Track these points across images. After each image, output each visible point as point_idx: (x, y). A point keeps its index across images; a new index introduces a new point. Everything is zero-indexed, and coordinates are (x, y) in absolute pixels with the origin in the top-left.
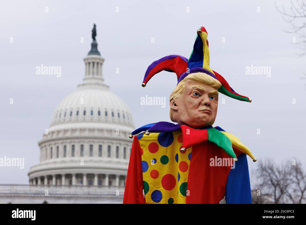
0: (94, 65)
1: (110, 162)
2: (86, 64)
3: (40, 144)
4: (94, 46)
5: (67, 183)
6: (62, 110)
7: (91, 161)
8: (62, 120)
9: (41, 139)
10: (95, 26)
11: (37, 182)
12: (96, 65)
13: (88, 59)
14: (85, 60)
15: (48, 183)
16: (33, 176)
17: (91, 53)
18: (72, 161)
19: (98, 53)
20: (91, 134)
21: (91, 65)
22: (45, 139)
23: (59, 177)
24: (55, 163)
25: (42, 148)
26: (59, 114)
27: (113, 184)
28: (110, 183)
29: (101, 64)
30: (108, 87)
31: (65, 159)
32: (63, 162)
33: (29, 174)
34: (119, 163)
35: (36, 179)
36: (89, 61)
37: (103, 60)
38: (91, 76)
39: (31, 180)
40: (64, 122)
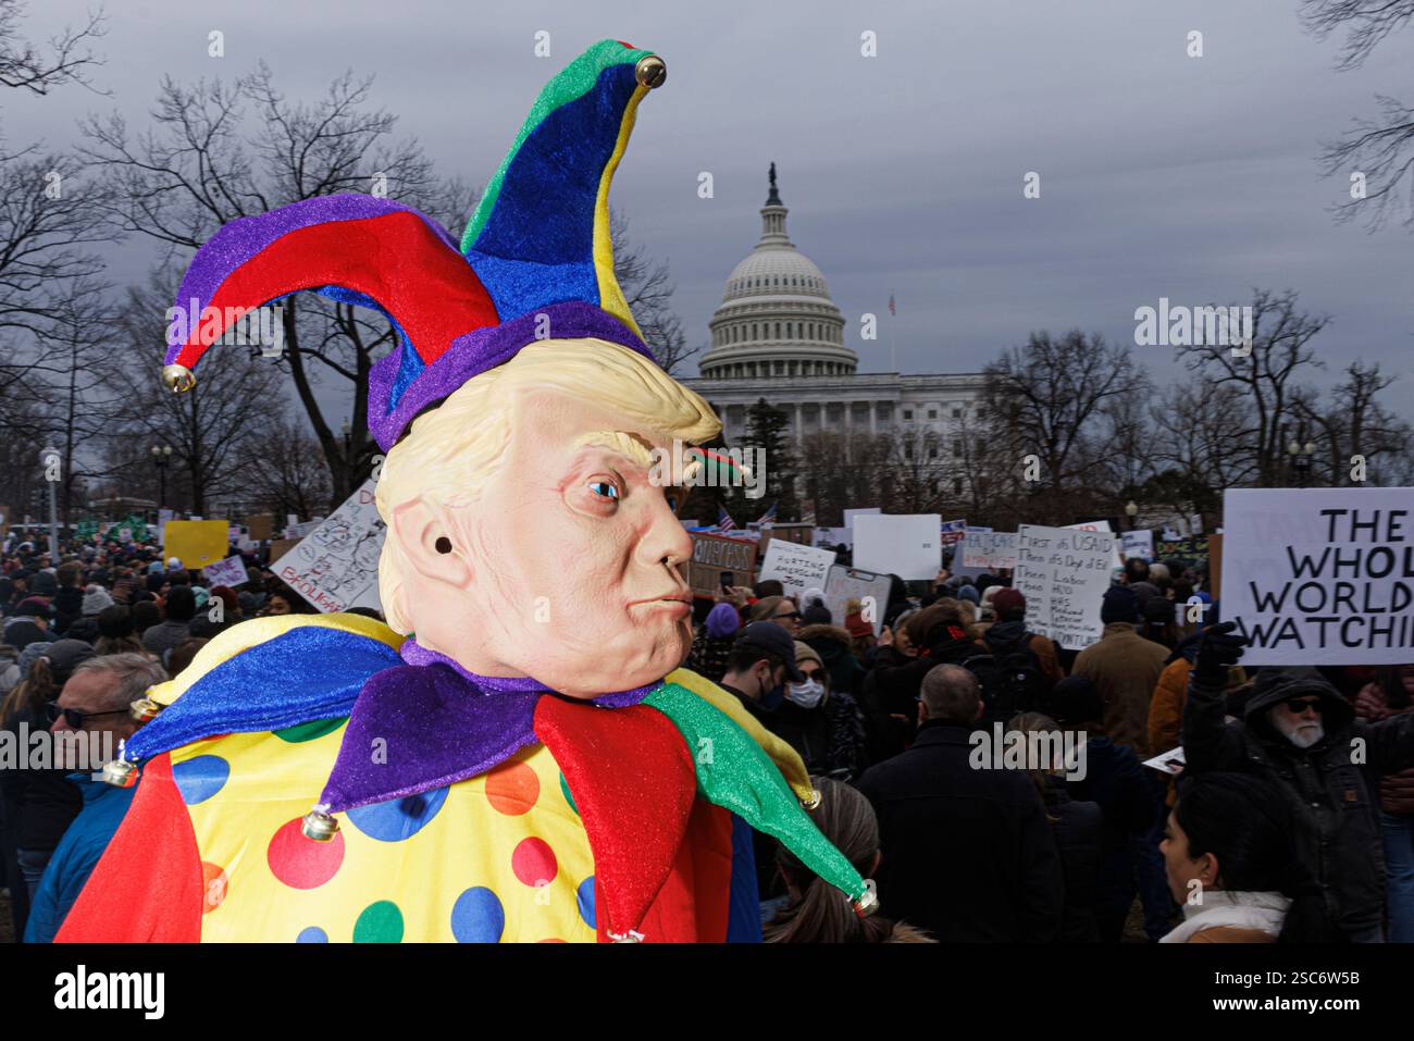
0: (774, 219)
1: (802, 345)
2: (764, 217)
3: (712, 325)
4: (774, 192)
5: (750, 375)
7: (778, 344)
8: (738, 293)
9: (712, 318)
10: (773, 165)
11: (711, 375)
12: (777, 219)
13: (766, 211)
14: (763, 212)
15: (726, 374)
16: (705, 366)
17: (769, 202)
18: (755, 346)
19: (778, 202)
20: (777, 310)
21: (771, 218)
22: (719, 318)
23: (739, 366)
24: (733, 348)
25: (714, 331)
28: (804, 372)
29: (784, 217)
30: (793, 246)
31: (745, 343)
32: (744, 347)
33: (700, 365)
34: (813, 345)
36: (769, 213)
37: (786, 211)
38: (772, 234)
39: (703, 372)
40: (740, 296)
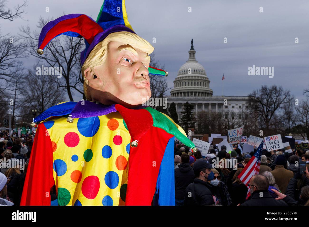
0: (192, 54)
1: (198, 87)
2: (189, 53)
3: (174, 82)
4: (192, 47)
5: (184, 95)
6: (181, 70)
7: (192, 87)
9: (174, 80)
10: (192, 40)
11: (173, 95)
12: (193, 54)
13: (190, 52)
14: (189, 52)
15: (177, 95)
16: (172, 93)
17: (191, 49)
18: (185, 87)
19: (194, 49)
20: (192, 78)
21: (191, 54)
22: (176, 80)
23: (181, 93)
24: (180, 88)
25: (175, 83)
26: (180, 71)
27: (199, 95)
28: (198, 95)
29: (195, 53)
30: (197, 61)
32: (182, 88)
33: (171, 92)
34: (201, 88)
35: (173, 94)
36: (191, 52)
37: (195, 52)
38: (191, 58)
39: (171, 94)
40: (182, 74)
